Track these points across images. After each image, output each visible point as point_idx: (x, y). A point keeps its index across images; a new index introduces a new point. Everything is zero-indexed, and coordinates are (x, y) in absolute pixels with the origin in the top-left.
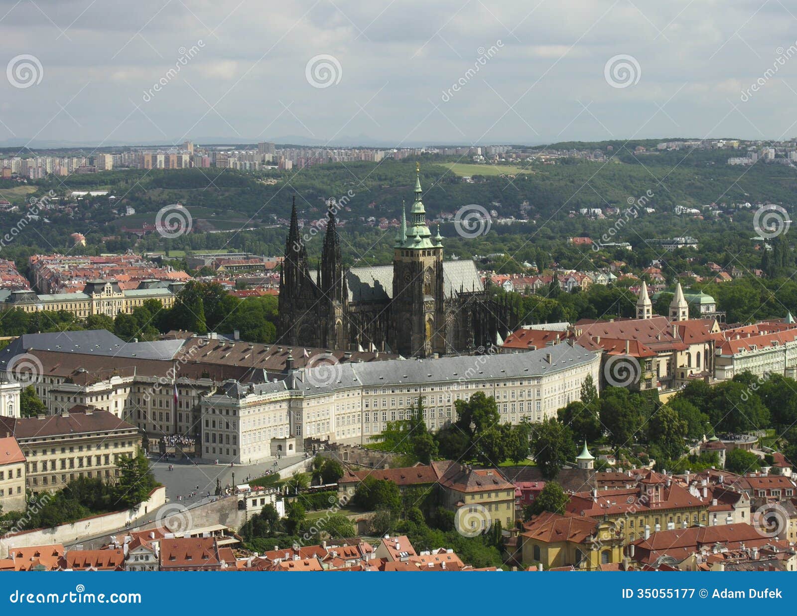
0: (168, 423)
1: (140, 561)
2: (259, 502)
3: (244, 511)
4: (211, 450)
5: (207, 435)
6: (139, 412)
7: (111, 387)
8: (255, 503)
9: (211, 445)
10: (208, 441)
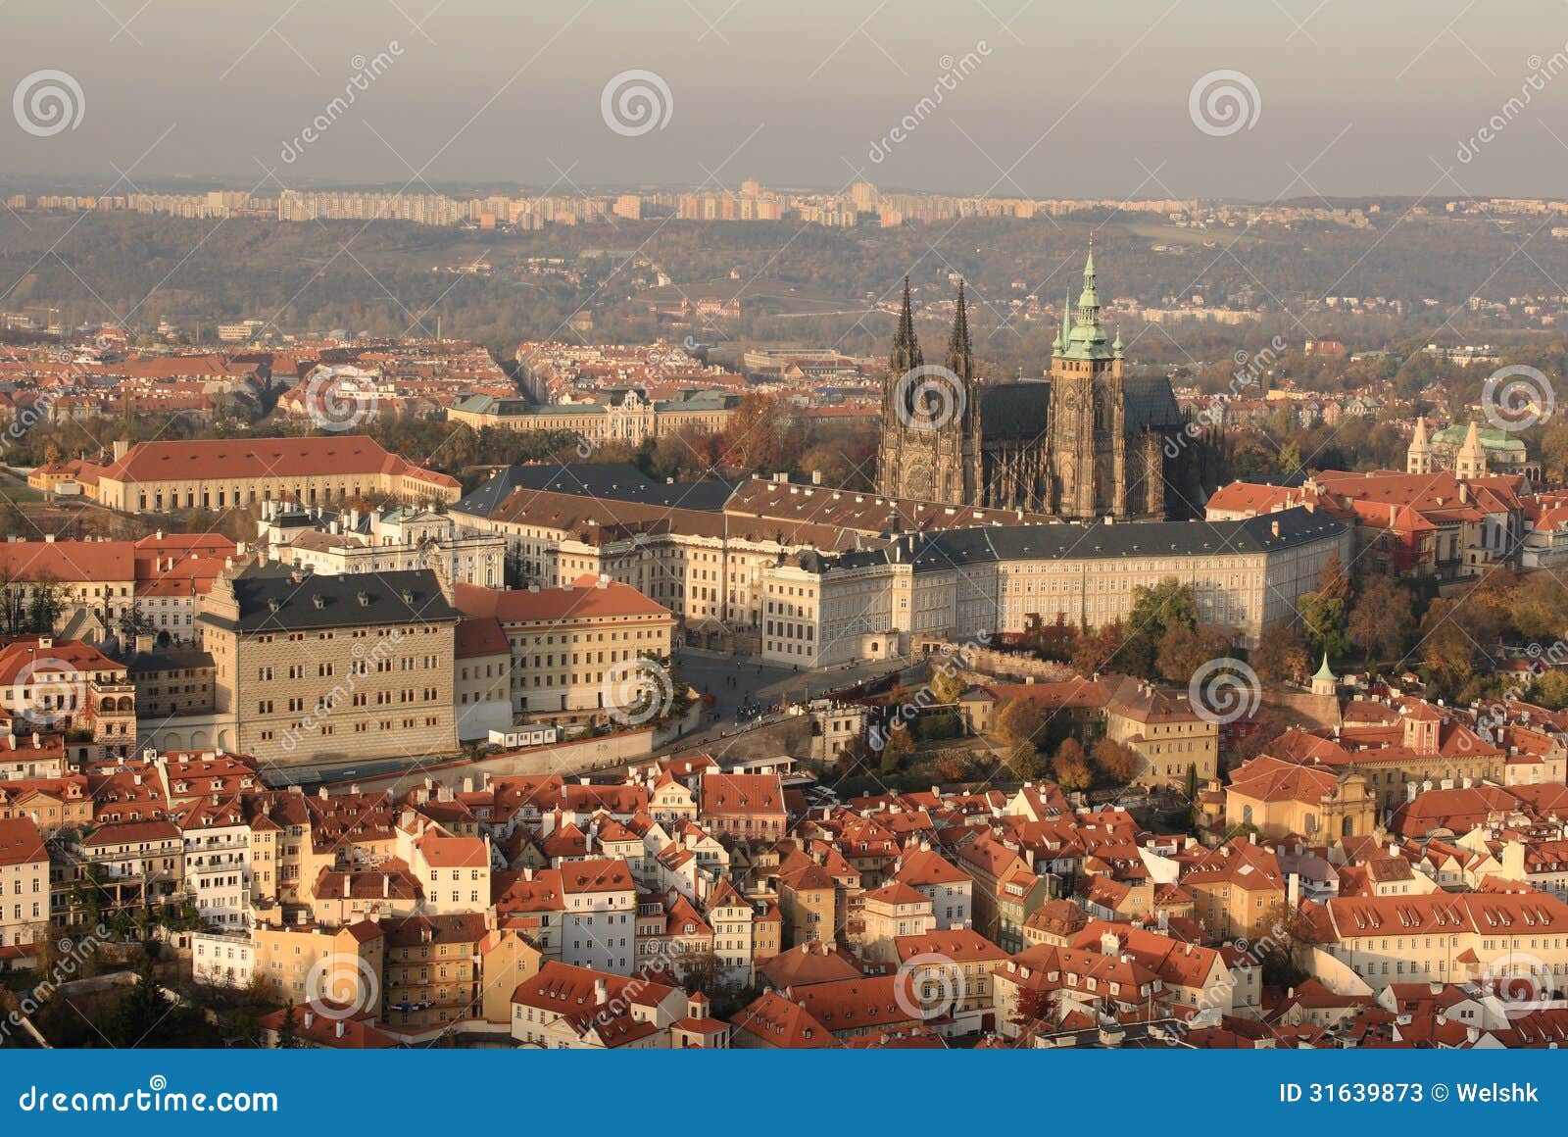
0: (714, 604)
1: (670, 804)
2: (842, 726)
3: (821, 738)
4: (775, 646)
5: (770, 624)
6: (673, 585)
7: (633, 548)
8: (836, 726)
9: (775, 639)
10: (770, 632)
